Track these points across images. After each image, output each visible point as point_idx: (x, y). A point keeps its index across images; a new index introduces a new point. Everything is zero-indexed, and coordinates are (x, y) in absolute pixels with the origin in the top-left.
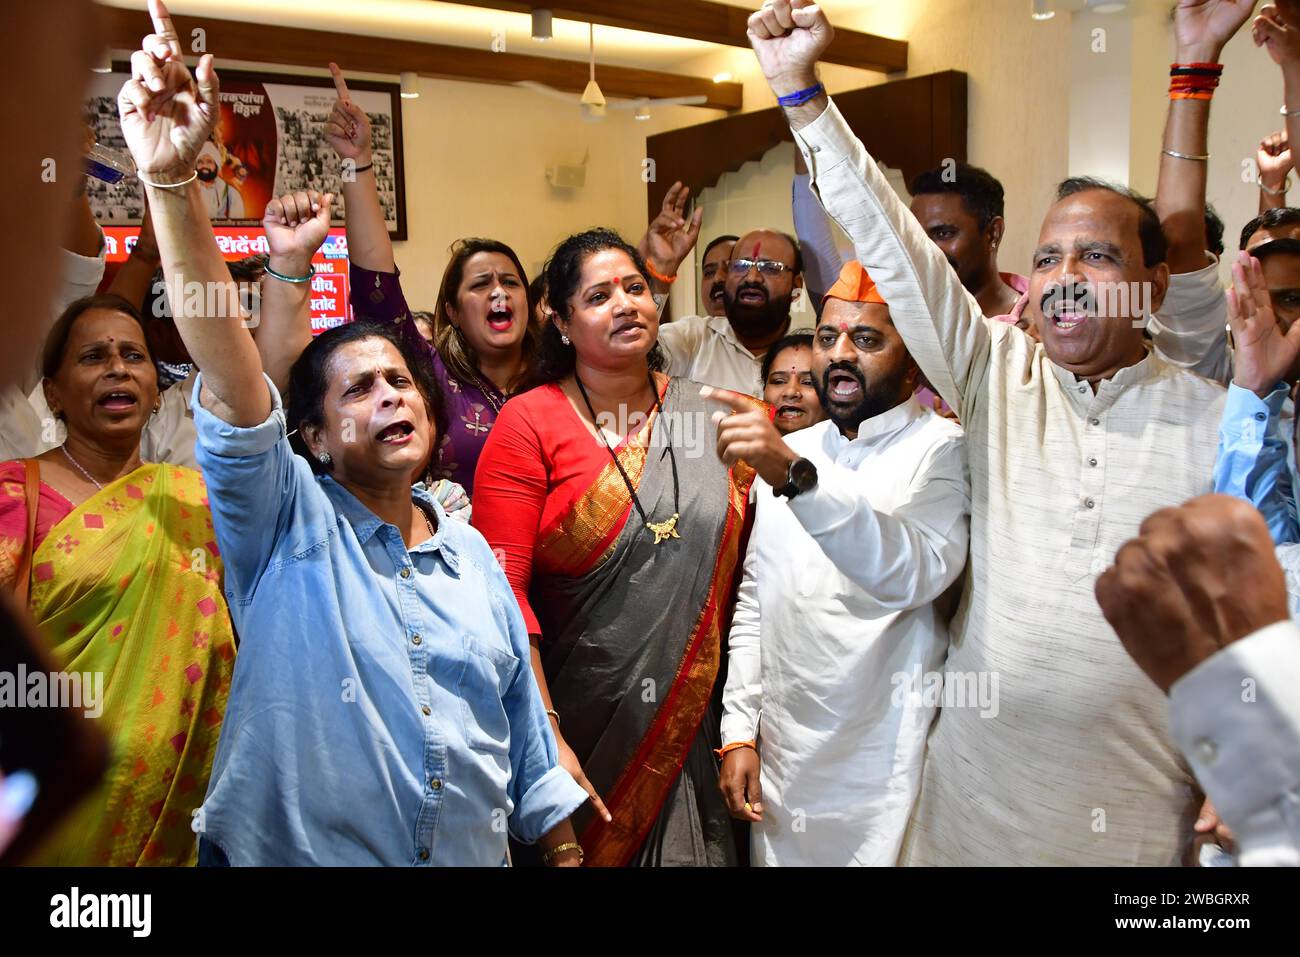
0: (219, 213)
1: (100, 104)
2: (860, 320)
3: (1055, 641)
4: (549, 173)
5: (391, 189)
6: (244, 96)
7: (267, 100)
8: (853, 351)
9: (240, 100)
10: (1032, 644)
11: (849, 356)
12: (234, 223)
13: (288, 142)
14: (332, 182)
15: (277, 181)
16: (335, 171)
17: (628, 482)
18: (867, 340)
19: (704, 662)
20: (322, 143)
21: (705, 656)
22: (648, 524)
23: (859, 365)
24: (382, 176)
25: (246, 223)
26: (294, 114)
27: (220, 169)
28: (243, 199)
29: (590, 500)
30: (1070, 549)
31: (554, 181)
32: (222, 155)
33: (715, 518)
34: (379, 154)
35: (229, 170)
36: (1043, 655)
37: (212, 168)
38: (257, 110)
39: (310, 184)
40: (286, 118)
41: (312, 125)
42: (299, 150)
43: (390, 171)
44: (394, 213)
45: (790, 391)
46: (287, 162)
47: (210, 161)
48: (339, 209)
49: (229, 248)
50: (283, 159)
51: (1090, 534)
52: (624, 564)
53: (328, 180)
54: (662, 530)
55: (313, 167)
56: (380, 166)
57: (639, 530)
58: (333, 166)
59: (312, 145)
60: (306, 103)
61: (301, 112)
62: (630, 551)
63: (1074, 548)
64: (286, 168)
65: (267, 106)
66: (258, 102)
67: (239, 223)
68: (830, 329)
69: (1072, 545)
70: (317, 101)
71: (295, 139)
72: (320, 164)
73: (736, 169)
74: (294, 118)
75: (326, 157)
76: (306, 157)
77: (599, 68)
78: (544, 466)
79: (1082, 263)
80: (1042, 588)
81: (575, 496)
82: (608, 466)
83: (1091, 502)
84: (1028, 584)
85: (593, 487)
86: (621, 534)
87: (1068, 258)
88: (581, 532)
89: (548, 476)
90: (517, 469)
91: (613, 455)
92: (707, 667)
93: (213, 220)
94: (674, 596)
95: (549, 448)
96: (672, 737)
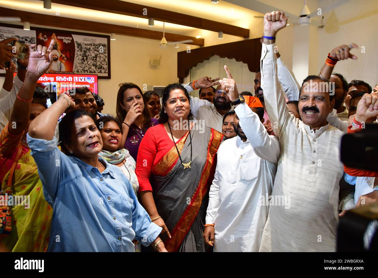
0: (58, 70)
1: (25, 38)
3: (303, 199)
4: (150, 61)
5: (106, 65)
6: (66, 38)
7: (73, 39)
9: (65, 39)
10: (297, 199)
12: (62, 73)
13: (78, 51)
15: (75, 62)
17: (178, 152)
19: (197, 202)
20: (88, 51)
21: (197, 200)
22: (183, 163)
24: (104, 61)
25: (66, 73)
26: (80, 43)
27: (59, 58)
28: (65, 66)
29: (167, 157)
30: (308, 174)
31: (152, 64)
32: (59, 54)
33: (202, 163)
34: (104, 55)
35: (62, 58)
36: (300, 202)
37: (57, 57)
38: (70, 42)
39: (84, 62)
40: (78, 44)
41: (85, 46)
42: (81, 53)
43: (106, 60)
44: (107, 71)
45: (228, 127)
46: (78, 56)
47: (56, 55)
49: (61, 80)
50: (77, 55)
51: (314, 171)
52: (176, 174)
53: (89, 61)
54: (187, 165)
55: (85, 58)
56: (104, 58)
57: (180, 165)
58: (90, 58)
59: (85, 52)
60: (84, 40)
61: (82, 43)
62: (177, 171)
64: (77, 58)
65: (73, 41)
66: (70, 39)
67: (64, 73)
69: (309, 173)
70: (87, 40)
71: (80, 50)
72: (87, 57)
73: (202, 62)
74: (80, 44)
75: (89, 55)
76: (83, 55)
77: (166, 34)
78: (156, 146)
79: (315, 101)
80: (300, 184)
81: (163, 155)
82: (173, 147)
83: (314, 162)
84: (297, 183)
85: (168, 153)
86: (175, 166)
87: (311, 99)
88: (164, 165)
89: (157, 149)
90: (148, 147)
91: (175, 144)
92: (197, 203)
93: (56, 72)
94: (189, 183)
95: (158, 141)
96: (187, 221)
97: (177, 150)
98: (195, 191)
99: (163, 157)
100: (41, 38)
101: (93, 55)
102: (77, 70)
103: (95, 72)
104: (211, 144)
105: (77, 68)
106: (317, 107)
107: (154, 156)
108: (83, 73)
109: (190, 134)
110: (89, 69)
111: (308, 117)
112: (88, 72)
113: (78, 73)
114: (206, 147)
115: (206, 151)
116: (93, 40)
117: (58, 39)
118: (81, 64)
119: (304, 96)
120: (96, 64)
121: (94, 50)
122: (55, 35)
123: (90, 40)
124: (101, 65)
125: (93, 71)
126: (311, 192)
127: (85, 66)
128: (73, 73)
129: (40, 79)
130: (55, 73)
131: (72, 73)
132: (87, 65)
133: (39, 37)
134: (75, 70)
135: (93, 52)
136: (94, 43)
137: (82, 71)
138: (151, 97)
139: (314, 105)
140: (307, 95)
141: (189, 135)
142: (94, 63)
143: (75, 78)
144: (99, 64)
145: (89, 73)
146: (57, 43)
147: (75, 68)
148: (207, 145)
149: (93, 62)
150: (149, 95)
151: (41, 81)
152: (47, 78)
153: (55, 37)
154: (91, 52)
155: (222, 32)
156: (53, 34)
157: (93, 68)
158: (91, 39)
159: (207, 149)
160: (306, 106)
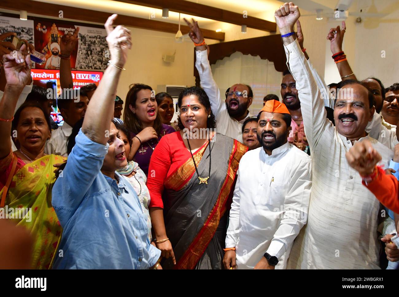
0: (59, 66)
1: (22, 29)
2: (273, 118)
3: (338, 218)
4: (164, 57)
6: (68, 29)
8: (271, 127)
9: (67, 30)
11: (271, 129)
13: (82, 44)
14: (95, 57)
15: (78, 56)
16: (96, 54)
17: (195, 164)
18: (275, 124)
19: (213, 222)
20: (93, 45)
21: (214, 220)
22: (199, 178)
23: (273, 132)
26: (84, 35)
29: (182, 169)
30: (345, 191)
31: (165, 60)
33: (221, 178)
36: (334, 222)
37: (57, 51)
39: (88, 58)
40: (81, 37)
41: (90, 39)
42: (85, 47)
45: (250, 135)
46: (81, 50)
47: (56, 49)
48: (97, 66)
50: (80, 49)
51: (351, 187)
52: (190, 189)
54: (203, 180)
55: (89, 52)
57: (196, 179)
58: (95, 52)
59: (89, 45)
60: (88, 32)
61: (86, 35)
62: (192, 186)
63: (346, 191)
64: (80, 52)
68: (264, 121)
69: (346, 190)
70: (92, 32)
71: (84, 43)
72: (91, 51)
73: (222, 59)
74: (84, 37)
75: (93, 49)
76: (87, 49)
77: (181, 26)
78: (170, 157)
79: (353, 107)
80: (335, 201)
81: (178, 167)
82: (190, 159)
83: (352, 177)
84: (332, 200)
85: (184, 164)
86: (190, 180)
87: (348, 105)
88: (179, 178)
89: (171, 160)
90: (161, 158)
91: (192, 155)
92: (214, 224)
93: (57, 68)
94: (205, 201)
95: (172, 151)
96: (201, 243)
97: (194, 162)
98: (212, 209)
99: (177, 169)
100: (40, 29)
101: (99, 49)
102: (80, 67)
103: (100, 69)
104: (233, 157)
105: (80, 64)
106: (355, 114)
107: (168, 167)
108: (87, 69)
109: (210, 145)
110: (94, 65)
111: (344, 127)
112: (92, 68)
113: (81, 70)
114: (227, 161)
115: (227, 165)
116: (99, 31)
117: (59, 30)
118: (84, 59)
119: (341, 102)
120: (102, 60)
121: (99, 43)
122: (55, 25)
123: (95, 32)
124: (107, 61)
125: (98, 67)
126: (348, 211)
127: (89, 62)
128: (76, 70)
129: (39, 76)
130: (55, 69)
131: (74, 69)
132: (92, 60)
133: (37, 28)
134: (78, 66)
135: (99, 45)
136: (100, 36)
137: (86, 68)
138: (163, 100)
139: (352, 112)
140: (344, 101)
141: (208, 146)
142: (99, 59)
143: (78, 75)
144: (105, 60)
145: (93, 70)
146: (57, 35)
147: (78, 63)
148: (228, 159)
149: (98, 57)
150: (162, 97)
151: (39, 78)
152: (46, 74)
153: (56, 28)
154: (96, 45)
155: (246, 26)
156: (53, 25)
157: (98, 64)
158: (97, 31)
159: (228, 162)
160: (342, 113)
